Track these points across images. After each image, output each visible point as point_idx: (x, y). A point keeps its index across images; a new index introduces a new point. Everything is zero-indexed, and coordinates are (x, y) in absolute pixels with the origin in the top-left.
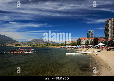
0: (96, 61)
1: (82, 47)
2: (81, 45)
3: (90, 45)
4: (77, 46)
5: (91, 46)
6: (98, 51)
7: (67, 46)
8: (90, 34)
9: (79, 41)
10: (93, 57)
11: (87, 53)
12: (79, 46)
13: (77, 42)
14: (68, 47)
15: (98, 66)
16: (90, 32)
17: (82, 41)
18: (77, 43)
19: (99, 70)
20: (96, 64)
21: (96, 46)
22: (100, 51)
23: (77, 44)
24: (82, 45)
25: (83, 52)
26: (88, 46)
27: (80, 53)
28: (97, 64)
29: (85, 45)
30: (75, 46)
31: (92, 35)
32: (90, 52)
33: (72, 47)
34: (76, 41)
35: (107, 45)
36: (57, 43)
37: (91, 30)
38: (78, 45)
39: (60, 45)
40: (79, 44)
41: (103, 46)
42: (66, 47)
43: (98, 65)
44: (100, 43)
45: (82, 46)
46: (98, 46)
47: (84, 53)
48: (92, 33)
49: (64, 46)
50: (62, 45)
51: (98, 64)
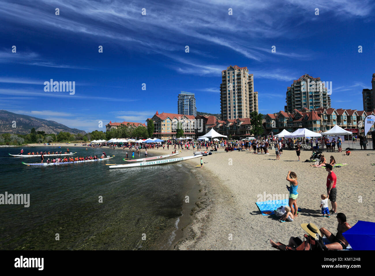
0: (201, 182)
1: (163, 143)
2: (159, 136)
3: (185, 135)
4: (149, 140)
5: (188, 138)
6: (205, 155)
7: (114, 140)
8: (186, 103)
9: (153, 125)
10: (194, 171)
11: (176, 160)
12: (155, 139)
13: (148, 127)
14: (119, 145)
15: (206, 197)
16: (185, 98)
17: (162, 123)
18: (149, 130)
19: (209, 208)
20: (200, 191)
21: (202, 140)
22: (210, 154)
23: (147, 134)
24: (163, 135)
25: (165, 158)
26: (181, 138)
27: (156, 162)
28: (203, 192)
29: (172, 135)
30: (141, 141)
31: (191, 106)
32: (184, 158)
33: (133, 144)
34: (146, 124)
35: (226, 137)
36: (75, 130)
37: (189, 94)
38: (150, 137)
39: (89, 137)
40: (153, 133)
41: (218, 138)
42: (112, 144)
43: (206, 195)
44: (209, 129)
45: (164, 139)
46: (205, 138)
47: (168, 161)
48: (190, 101)
49: (104, 141)
50: (96, 135)
51: (206, 191)
